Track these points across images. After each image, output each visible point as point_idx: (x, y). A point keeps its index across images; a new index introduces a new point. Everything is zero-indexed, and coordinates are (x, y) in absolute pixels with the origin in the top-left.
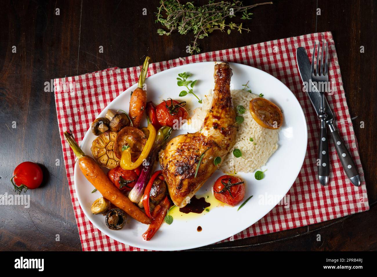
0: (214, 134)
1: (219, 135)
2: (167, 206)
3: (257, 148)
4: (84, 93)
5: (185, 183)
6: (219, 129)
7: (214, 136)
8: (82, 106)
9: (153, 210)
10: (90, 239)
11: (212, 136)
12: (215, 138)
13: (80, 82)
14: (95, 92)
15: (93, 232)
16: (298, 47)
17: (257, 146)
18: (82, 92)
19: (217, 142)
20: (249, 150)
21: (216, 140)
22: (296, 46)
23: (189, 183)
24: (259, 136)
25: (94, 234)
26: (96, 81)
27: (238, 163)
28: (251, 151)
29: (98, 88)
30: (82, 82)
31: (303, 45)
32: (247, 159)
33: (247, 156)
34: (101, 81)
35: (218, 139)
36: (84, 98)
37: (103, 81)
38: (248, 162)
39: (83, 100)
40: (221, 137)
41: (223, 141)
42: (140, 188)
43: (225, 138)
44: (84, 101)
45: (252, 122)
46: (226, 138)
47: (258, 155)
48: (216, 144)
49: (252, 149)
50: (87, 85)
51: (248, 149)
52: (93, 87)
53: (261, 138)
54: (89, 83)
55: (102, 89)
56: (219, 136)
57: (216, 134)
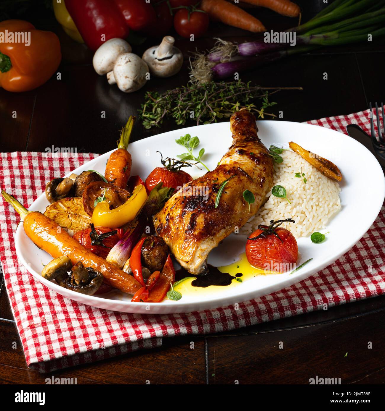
0: (240, 160)
1: (247, 161)
2: (171, 277)
3: (309, 189)
4: (34, 173)
5: (200, 220)
6: (247, 155)
7: (239, 162)
8: (29, 188)
9: (147, 278)
10: (37, 324)
11: (237, 162)
12: (241, 165)
13: (29, 160)
14: (51, 175)
15: (43, 316)
16: (347, 125)
17: (307, 186)
18: (31, 171)
19: (245, 170)
20: (296, 191)
21: (244, 168)
22: (345, 124)
23: (206, 219)
24: (309, 174)
25: (44, 317)
26: (53, 162)
27: (282, 215)
28: (299, 192)
29: (55, 172)
30: (31, 160)
31: (354, 122)
32: (295, 206)
33: (294, 201)
34: (60, 164)
35: (246, 166)
36: (34, 180)
37: (63, 164)
38: (296, 213)
39: (31, 181)
40: (250, 164)
41: (254, 169)
42: (124, 246)
43: (256, 166)
44: (33, 183)
45: (296, 161)
46: (258, 166)
47: (311, 203)
48: (243, 173)
49: (300, 188)
50: (39, 165)
51: (295, 188)
52: (48, 169)
53: (312, 176)
54: (42, 163)
55: (61, 173)
56: (247, 163)
57: (243, 159)
